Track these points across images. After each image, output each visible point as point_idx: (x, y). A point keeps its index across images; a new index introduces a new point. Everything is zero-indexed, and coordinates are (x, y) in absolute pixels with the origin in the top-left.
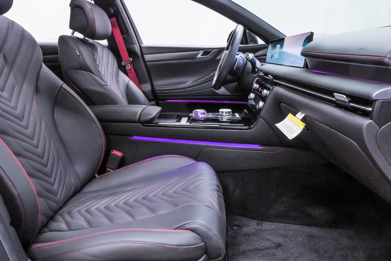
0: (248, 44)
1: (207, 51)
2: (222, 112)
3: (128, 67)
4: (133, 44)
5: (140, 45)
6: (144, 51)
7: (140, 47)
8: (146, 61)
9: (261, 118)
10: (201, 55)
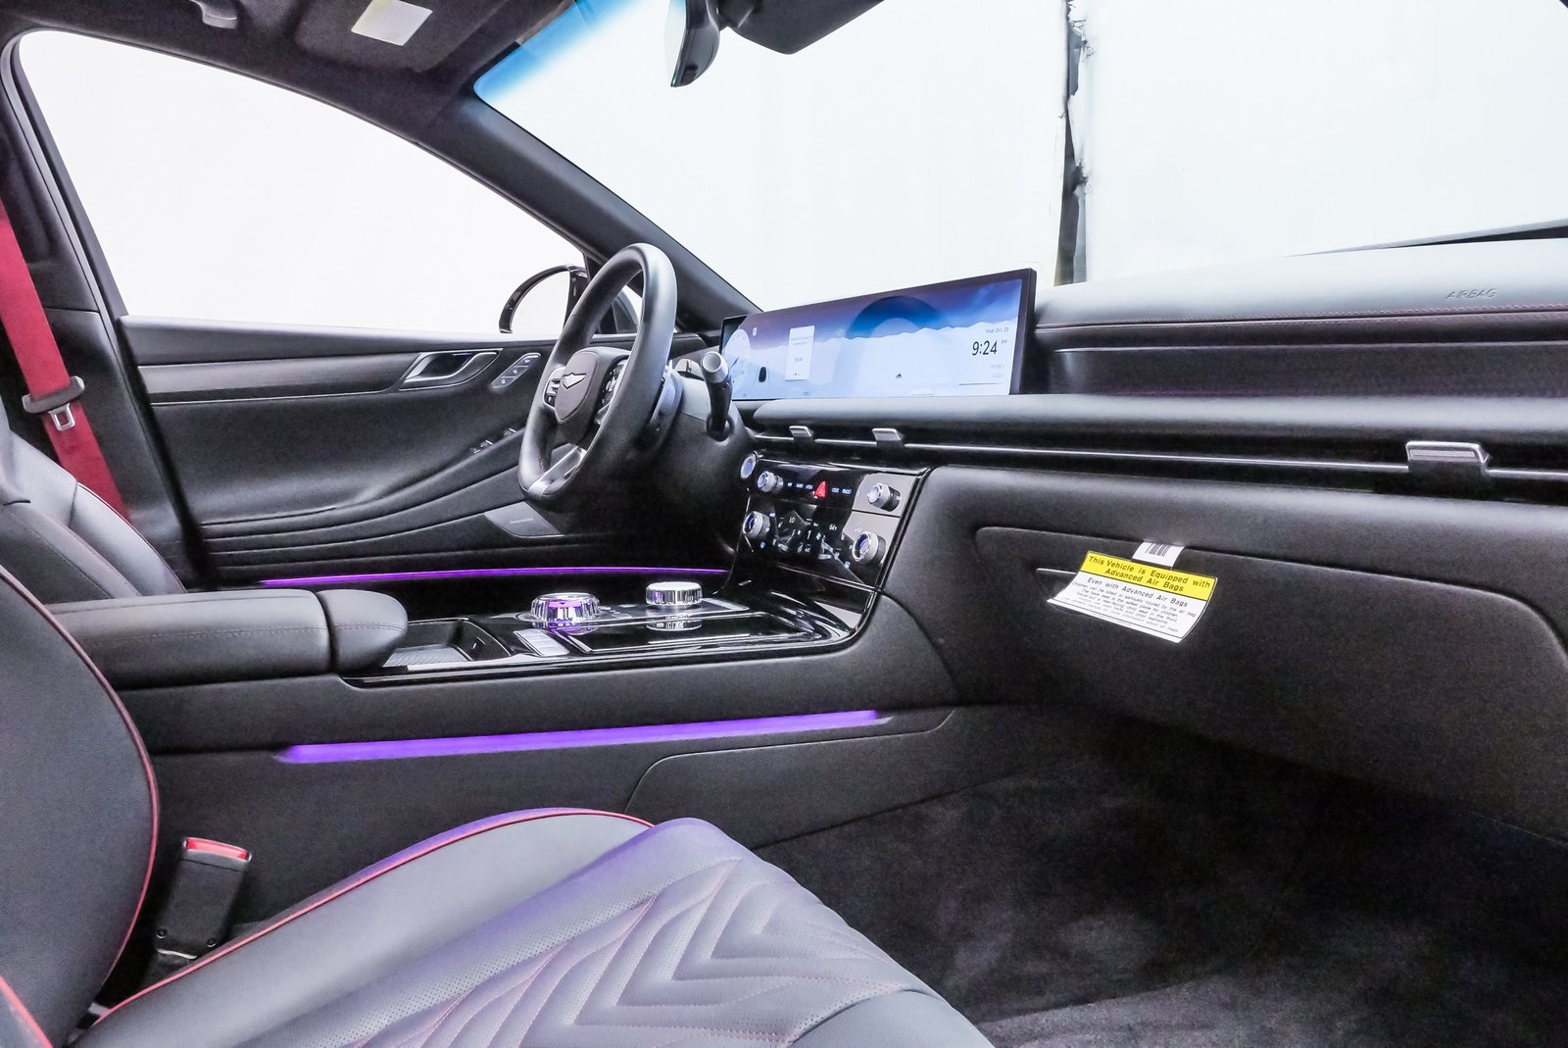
0: (615, 333)
1: (446, 358)
2: (667, 596)
3: (63, 418)
4: (79, 305)
5: (116, 317)
6: (139, 348)
7: (118, 326)
8: (151, 394)
9: (886, 595)
10: (422, 374)
